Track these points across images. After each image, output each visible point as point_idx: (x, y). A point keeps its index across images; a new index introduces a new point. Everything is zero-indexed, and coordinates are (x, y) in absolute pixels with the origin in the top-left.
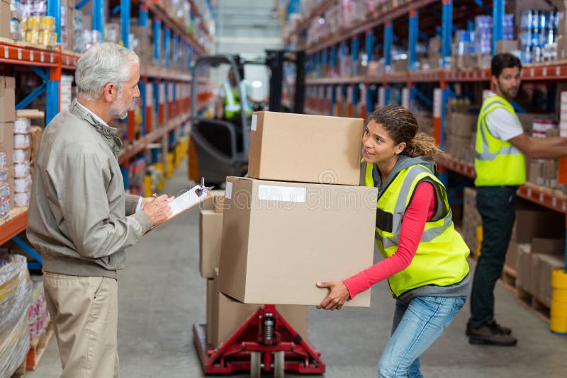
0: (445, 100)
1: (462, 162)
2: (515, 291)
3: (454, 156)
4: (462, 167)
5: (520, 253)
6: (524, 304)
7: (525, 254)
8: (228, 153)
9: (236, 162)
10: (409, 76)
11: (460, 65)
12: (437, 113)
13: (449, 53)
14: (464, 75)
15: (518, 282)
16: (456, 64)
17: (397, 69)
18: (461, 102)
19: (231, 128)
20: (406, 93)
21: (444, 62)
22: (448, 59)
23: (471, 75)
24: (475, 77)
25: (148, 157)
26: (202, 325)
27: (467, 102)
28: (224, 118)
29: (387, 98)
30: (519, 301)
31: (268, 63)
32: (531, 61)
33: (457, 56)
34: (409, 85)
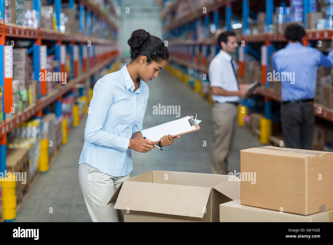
10: (243, 38)
11: (280, 30)
12: (264, 62)
13: (271, 23)
16: (277, 29)
20: (241, 49)
21: (268, 29)
22: (271, 26)
25: (76, 93)
33: (277, 24)
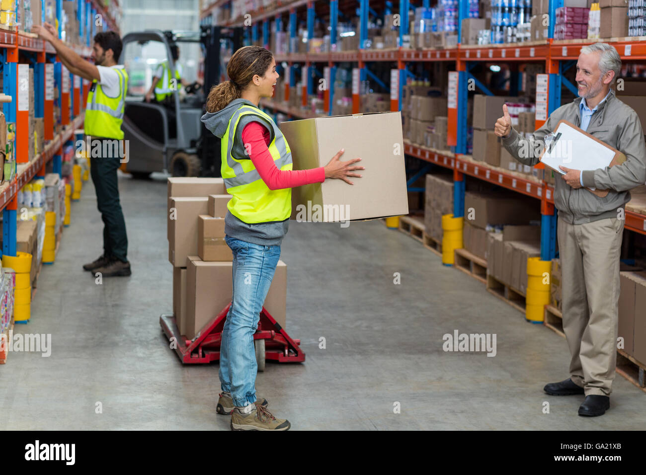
0: (403, 82)
1: (423, 147)
2: (486, 282)
3: (413, 142)
4: (423, 153)
5: (492, 241)
6: (496, 294)
7: (497, 242)
8: (161, 141)
9: (168, 149)
10: (359, 55)
11: (421, 45)
12: (394, 95)
13: (408, 32)
14: (425, 55)
15: (488, 272)
16: (416, 42)
17: (345, 48)
18: (420, 83)
19: (163, 111)
20: (356, 73)
21: (402, 41)
22: (406, 38)
23: (434, 55)
24: (438, 57)
26: (168, 317)
27: (427, 83)
28: (154, 101)
29: (333, 80)
30: (491, 291)
31: (203, 40)
32: (501, 41)
33: (416, 35)
34: (360, 64)
